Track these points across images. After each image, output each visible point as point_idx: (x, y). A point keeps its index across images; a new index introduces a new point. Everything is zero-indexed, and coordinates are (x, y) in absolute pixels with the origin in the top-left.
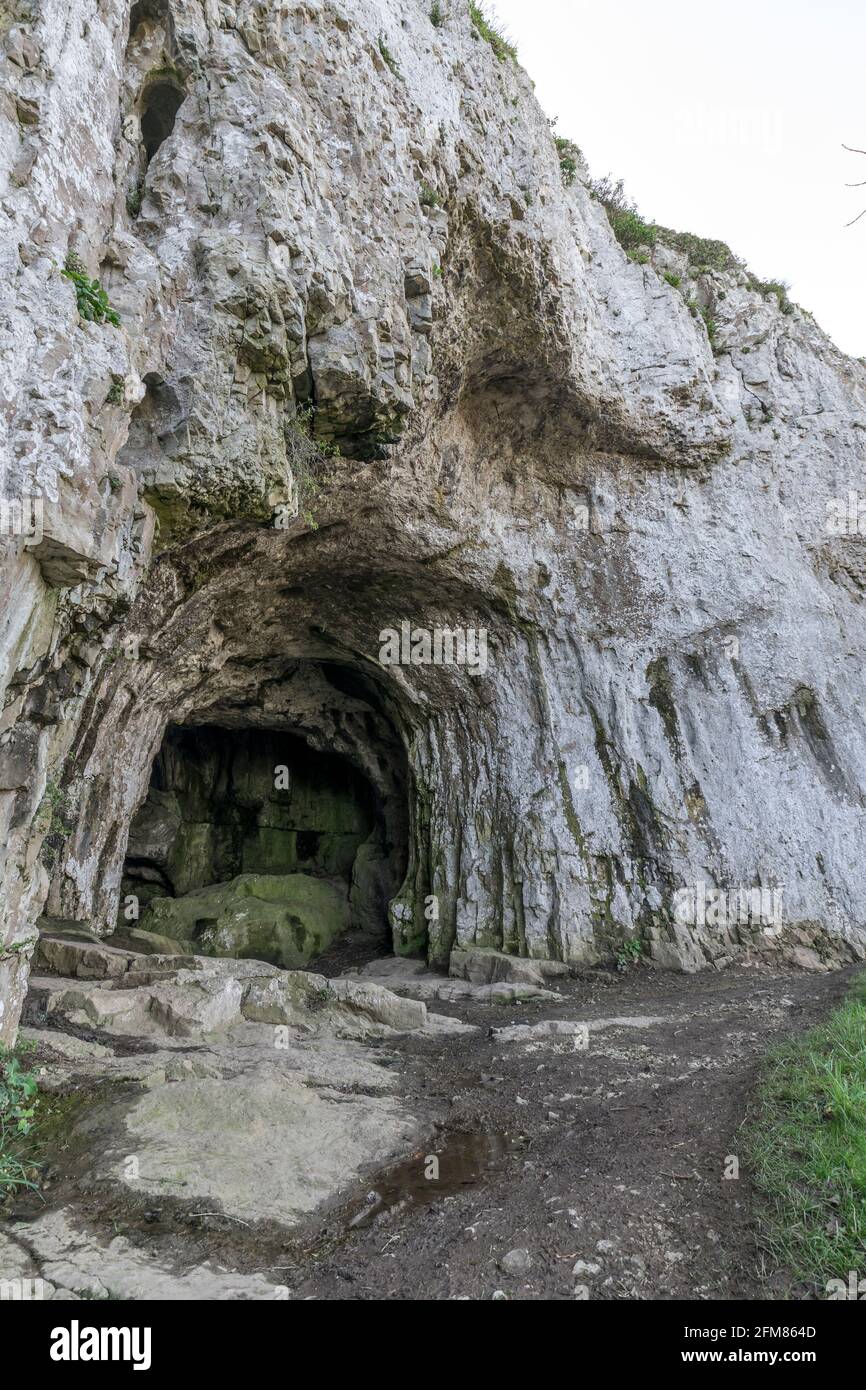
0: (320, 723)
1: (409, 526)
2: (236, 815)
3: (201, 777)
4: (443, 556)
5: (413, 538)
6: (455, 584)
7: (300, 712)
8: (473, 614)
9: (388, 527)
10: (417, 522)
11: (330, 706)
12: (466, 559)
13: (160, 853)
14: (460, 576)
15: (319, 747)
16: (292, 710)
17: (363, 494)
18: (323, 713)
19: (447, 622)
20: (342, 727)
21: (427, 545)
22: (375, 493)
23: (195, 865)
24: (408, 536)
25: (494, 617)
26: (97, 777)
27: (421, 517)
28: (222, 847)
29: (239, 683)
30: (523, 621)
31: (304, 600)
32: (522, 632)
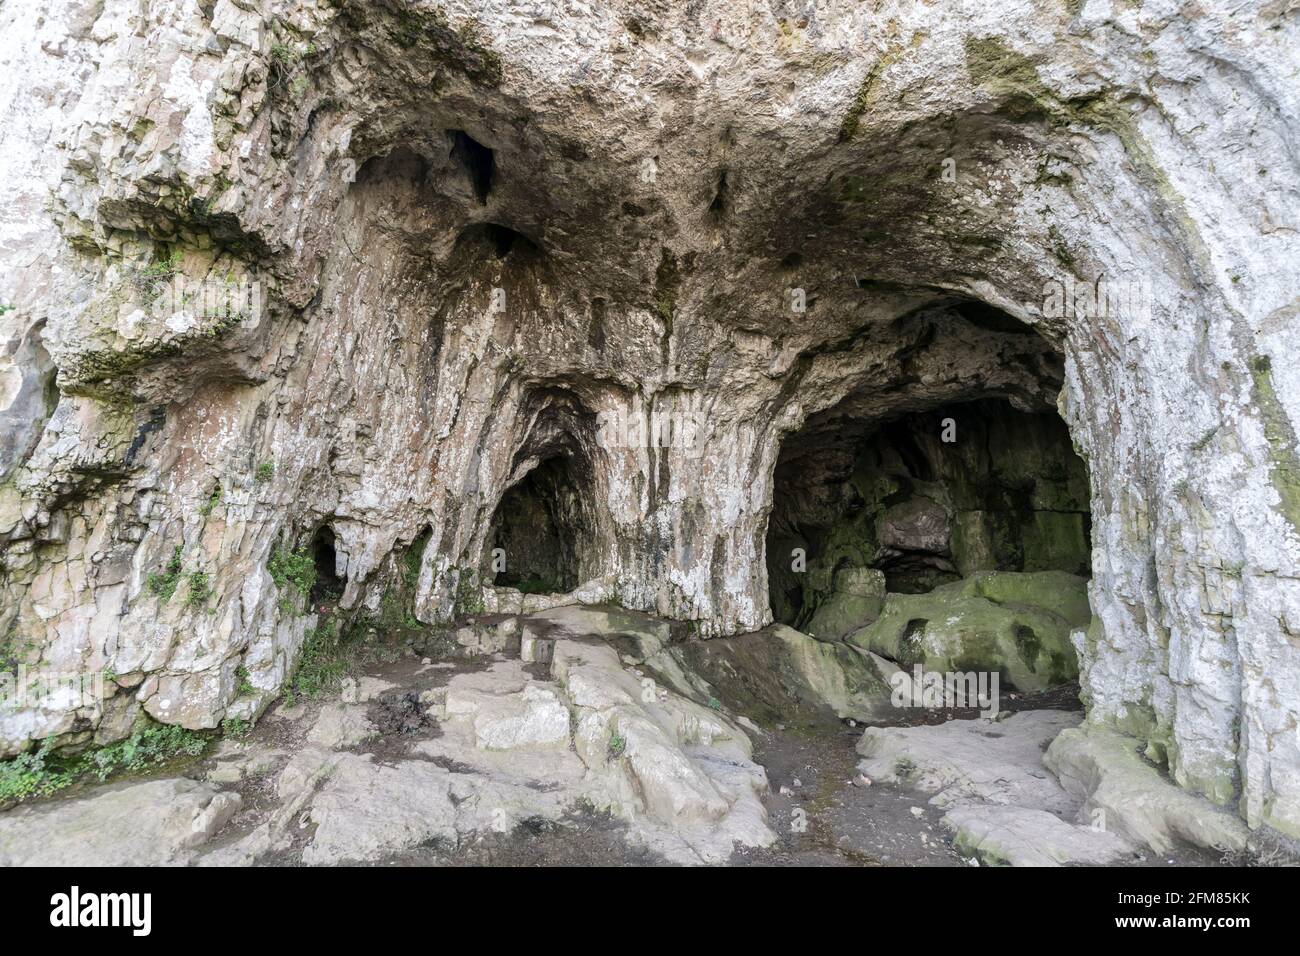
0: (1009, 377)
1: (785, 113)
2: (1007, 498)
3: (963, 462)
4: (860, 110)
5: (798, 122)
6: (918, 131)
7: (973, 372)
8: (999, 150)
9: (763, 135)
10: (792, 97)
11: (1009, 353)
12: (899, 85)
13: (937, 544)
14: (911, 116)
15: (1027, 408)
16: (961, 373)
17: (692, 129)
18: (1005, 365)
19: (975, 186)
20: (1044, 374)
21: (825, 116)
22: (704, 115)
23: (977, 556)
24: (792, 125)
25: (1029, 131)
26: (685, 501)
27: (792, 87)
28: (999, 536)
29: (856, 370)
30: (1081, 103)
31: (811, 263)
32: (1091, 123)
